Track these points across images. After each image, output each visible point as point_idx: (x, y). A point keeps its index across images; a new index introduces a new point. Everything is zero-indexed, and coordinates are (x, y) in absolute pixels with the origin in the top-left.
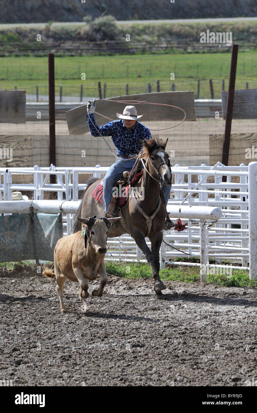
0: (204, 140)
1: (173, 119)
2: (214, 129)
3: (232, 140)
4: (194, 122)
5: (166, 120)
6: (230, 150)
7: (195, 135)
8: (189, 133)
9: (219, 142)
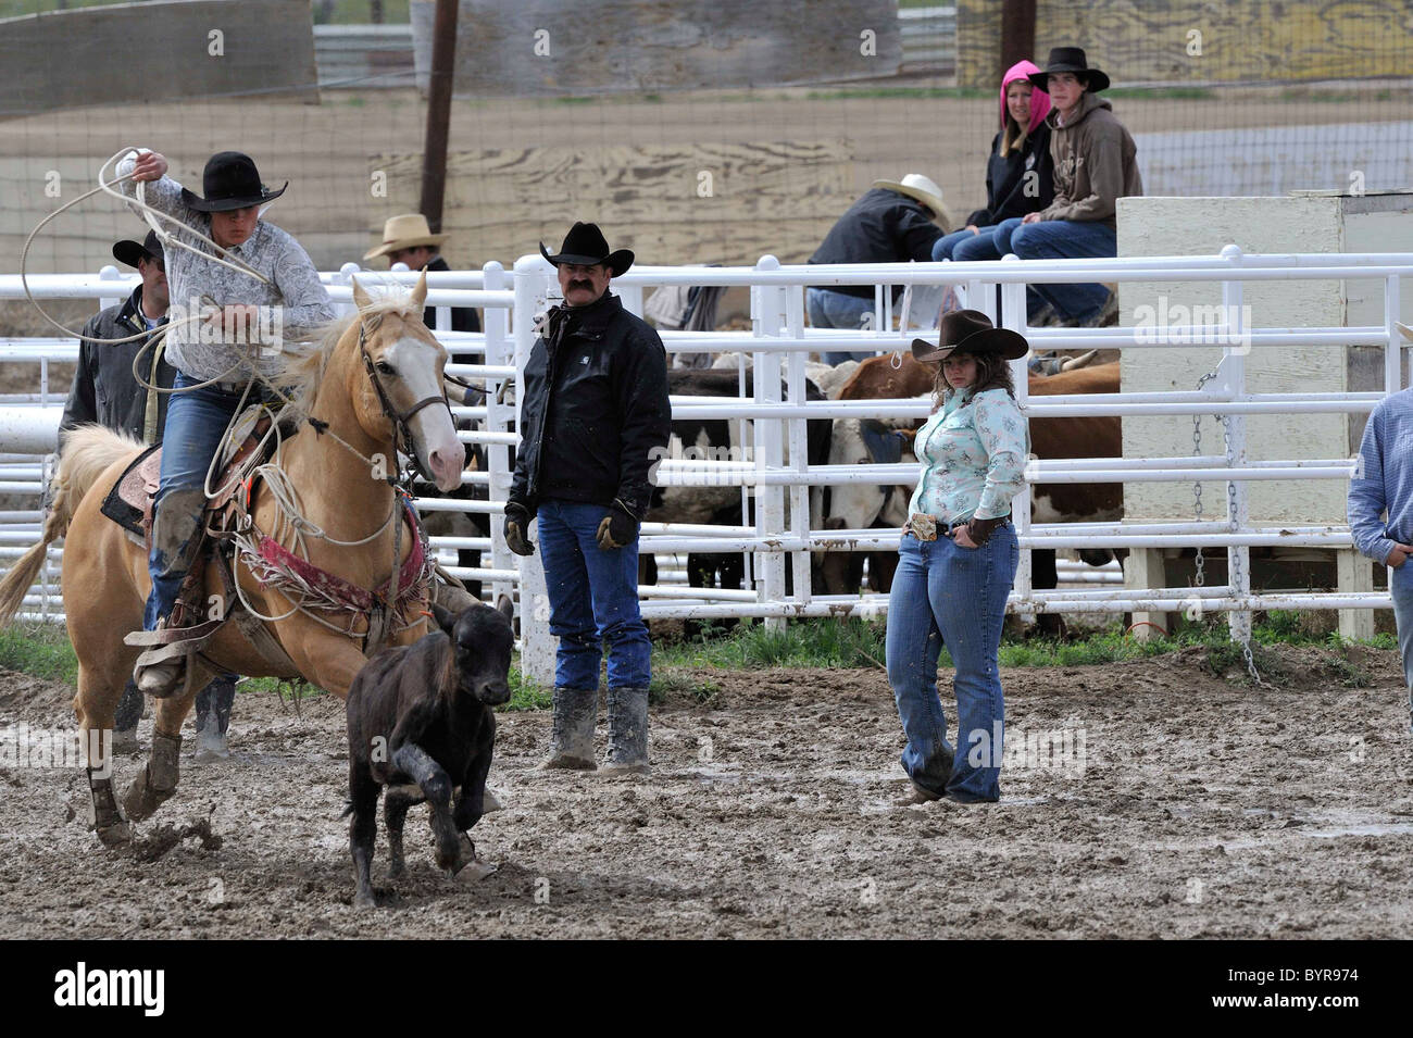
0: (351, 176)
1: (234, 97)
2: (385, 133)
3: (452, 177)
4: (312, 111)
5: (209, 102)
6: (446, 213)
7: (317, 156)
8: (294, 147)
9: (404, 183)
